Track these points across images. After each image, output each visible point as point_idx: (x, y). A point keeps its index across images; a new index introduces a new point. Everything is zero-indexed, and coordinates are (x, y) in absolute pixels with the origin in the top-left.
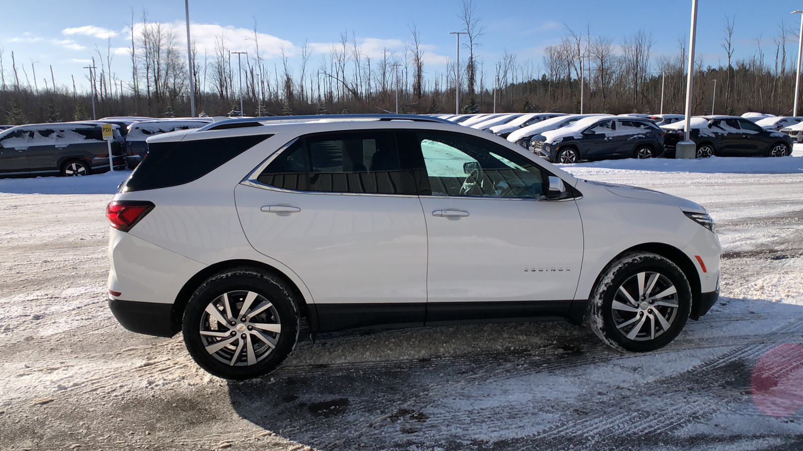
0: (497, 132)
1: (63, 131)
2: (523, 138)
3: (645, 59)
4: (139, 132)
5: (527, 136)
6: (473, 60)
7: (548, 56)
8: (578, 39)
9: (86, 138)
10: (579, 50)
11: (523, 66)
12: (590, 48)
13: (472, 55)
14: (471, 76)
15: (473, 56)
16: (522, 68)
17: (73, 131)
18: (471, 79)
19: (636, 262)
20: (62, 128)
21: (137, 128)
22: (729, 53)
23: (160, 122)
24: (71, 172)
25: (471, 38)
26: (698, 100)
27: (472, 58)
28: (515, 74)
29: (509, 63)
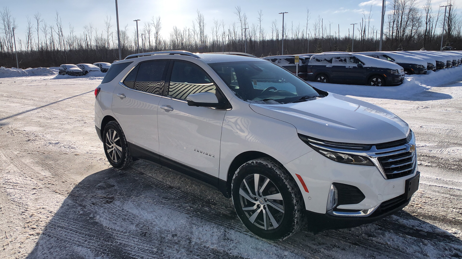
1: (281, 59)
4: (315, 60)
9: (289, 63)
17: (285, 59)
19: (252, 164)
20: (281, 58)
21: (314, 58)
23: (326, 55)
24: (281, 81)
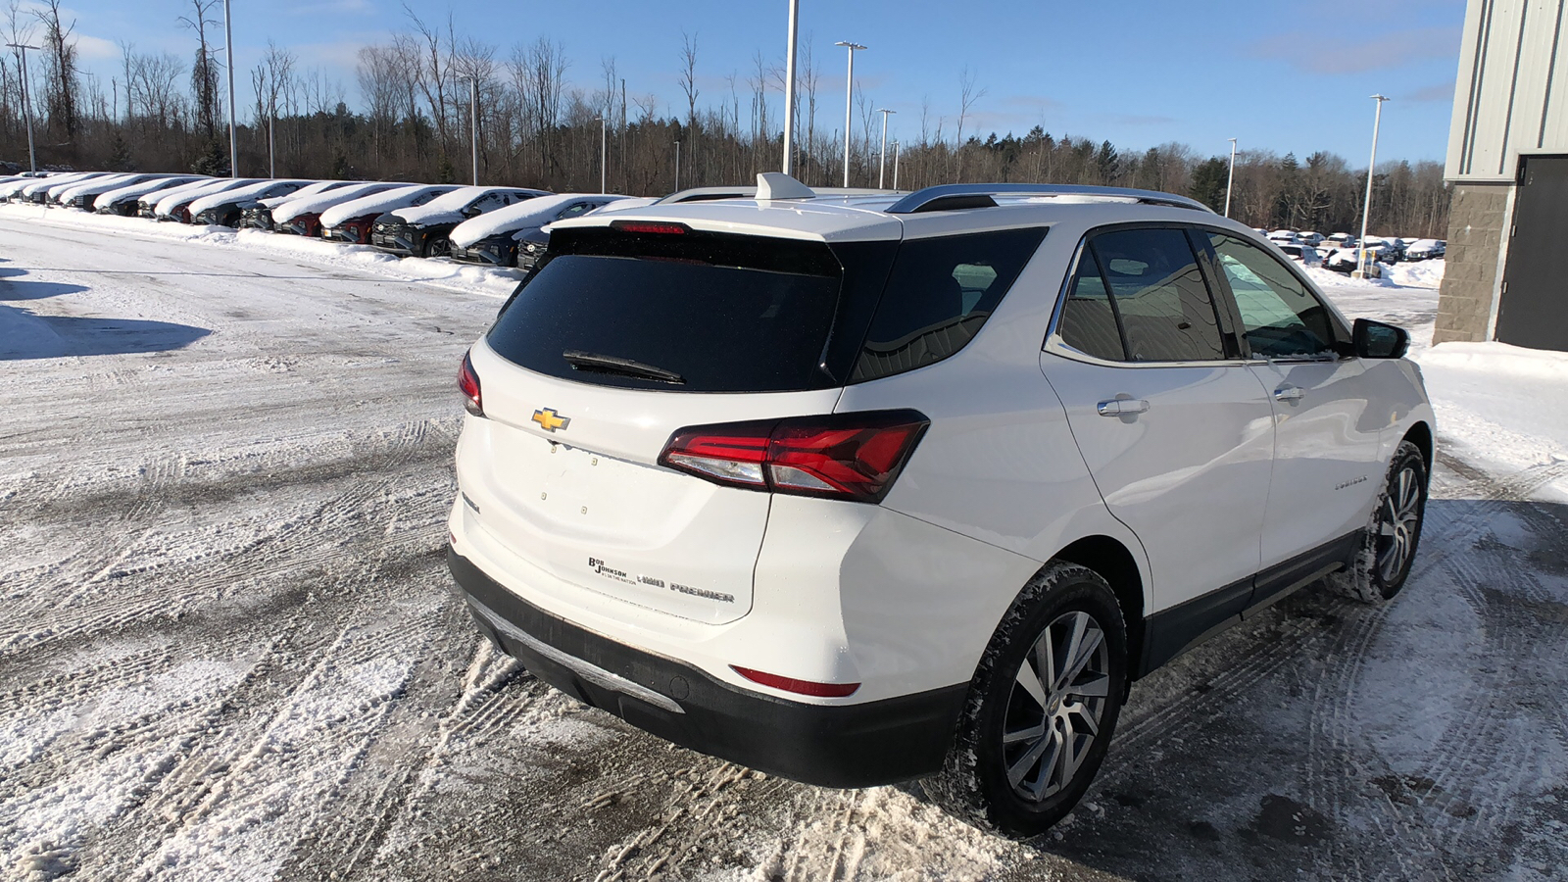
0: (414, 221)
2: (491, 236)
3: (553, 92)
5: (499, 233)
6: (207, 57)
7: (367, 66)
8: (433, 39)
10: (436, 62)
11: (307, 82)
12: (456, 62)
13: (204, 46)
14: (205, 92)
15: (207, 49)
16: (304, 85)
18: (205, 98)
22: (690, 97)
25: (199, 7)
26: (649, 176)
27: (203, 51)
28: (290, 97)
29: (280, 71)
